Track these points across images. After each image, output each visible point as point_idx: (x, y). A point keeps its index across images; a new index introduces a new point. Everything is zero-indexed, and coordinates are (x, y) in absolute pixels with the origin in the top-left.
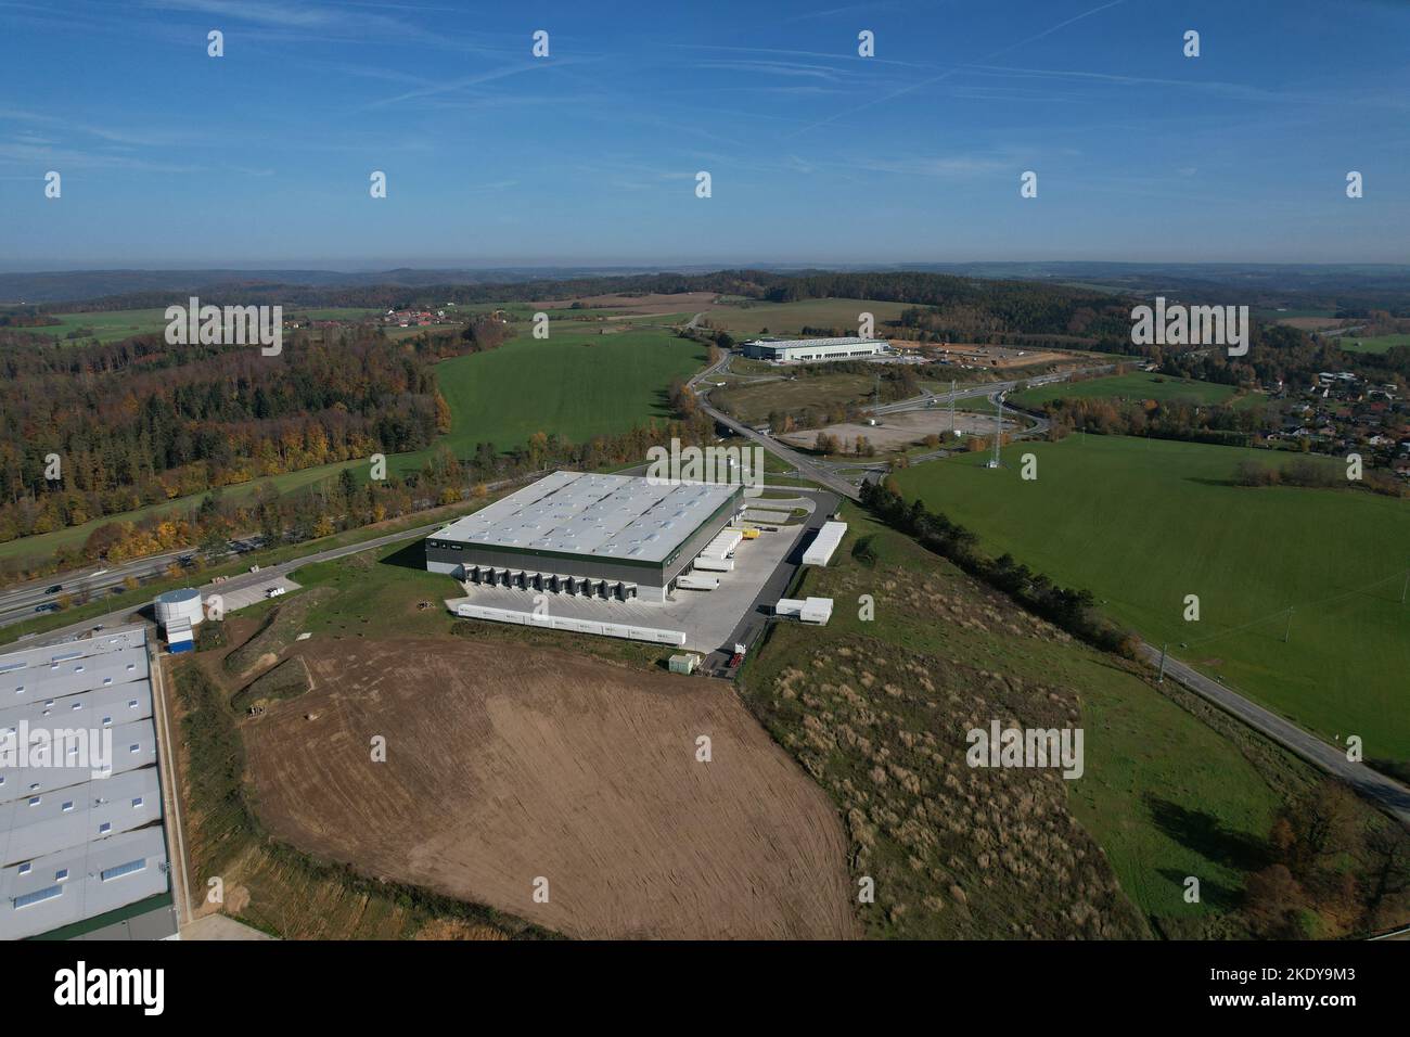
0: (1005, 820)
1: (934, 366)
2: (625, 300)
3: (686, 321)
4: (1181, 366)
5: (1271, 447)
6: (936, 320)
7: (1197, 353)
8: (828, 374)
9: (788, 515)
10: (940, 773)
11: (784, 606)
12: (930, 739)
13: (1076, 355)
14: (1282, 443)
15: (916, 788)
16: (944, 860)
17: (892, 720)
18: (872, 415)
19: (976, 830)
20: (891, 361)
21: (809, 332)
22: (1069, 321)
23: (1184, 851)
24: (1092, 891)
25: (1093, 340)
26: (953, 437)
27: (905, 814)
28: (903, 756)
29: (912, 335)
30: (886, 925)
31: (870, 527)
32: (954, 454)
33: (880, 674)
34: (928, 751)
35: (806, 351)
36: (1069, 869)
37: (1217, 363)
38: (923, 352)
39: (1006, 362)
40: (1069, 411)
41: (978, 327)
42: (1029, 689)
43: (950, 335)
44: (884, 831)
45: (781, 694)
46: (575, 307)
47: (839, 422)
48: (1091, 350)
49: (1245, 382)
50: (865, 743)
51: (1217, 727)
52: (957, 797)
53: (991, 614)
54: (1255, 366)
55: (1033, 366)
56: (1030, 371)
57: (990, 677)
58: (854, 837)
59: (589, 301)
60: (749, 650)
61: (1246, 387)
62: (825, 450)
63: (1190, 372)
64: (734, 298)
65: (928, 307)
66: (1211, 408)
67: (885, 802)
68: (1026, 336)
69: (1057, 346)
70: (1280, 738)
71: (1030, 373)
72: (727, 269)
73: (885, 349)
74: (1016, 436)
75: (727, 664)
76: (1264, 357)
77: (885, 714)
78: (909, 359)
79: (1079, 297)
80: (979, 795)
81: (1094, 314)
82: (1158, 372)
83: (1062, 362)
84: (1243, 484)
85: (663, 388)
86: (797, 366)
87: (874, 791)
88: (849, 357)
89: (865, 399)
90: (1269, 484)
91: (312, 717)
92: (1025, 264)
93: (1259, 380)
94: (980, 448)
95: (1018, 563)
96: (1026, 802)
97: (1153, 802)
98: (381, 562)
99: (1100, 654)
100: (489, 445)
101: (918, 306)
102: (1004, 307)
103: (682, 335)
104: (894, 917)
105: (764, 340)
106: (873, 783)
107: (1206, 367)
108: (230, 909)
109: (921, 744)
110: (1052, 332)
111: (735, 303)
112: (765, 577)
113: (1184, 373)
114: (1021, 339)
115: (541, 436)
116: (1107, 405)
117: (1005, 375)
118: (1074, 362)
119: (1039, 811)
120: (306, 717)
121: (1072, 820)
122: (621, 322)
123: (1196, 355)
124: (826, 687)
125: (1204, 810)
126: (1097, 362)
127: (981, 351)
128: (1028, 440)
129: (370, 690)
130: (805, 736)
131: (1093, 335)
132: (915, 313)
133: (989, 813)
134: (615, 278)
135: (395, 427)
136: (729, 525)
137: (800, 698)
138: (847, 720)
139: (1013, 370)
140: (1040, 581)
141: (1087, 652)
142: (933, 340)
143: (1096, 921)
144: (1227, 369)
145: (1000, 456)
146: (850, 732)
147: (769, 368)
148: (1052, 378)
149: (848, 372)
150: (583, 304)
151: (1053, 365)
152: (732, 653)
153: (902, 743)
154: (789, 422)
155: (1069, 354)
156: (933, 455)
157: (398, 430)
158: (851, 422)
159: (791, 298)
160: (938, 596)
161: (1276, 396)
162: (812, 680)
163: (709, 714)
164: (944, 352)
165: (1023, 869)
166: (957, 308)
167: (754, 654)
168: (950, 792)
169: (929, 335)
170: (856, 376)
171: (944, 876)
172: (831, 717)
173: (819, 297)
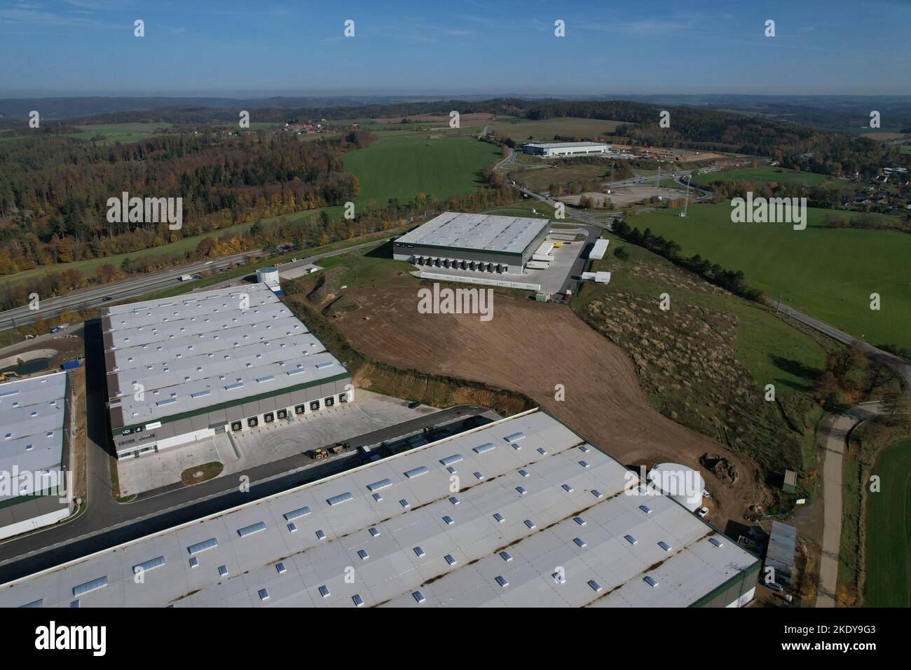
0: (705, 360)
1: (641, 160)
2: (436, 118)
3: (479, 131)
4: (794, 162)
5: (846, 209)
6: (638, 132)
7: (805, 155)
8: (577, 164)
9: (574, 237)
10: (673, 343)
11: (586, 275)
12: (667, 329)
13: (727, 155)
14: (854, 207)
15: (663, 347)
16: (679, 373)
17: (648, 322)
18: (609, 188)
19: (692, 363)
20: (614, 157)
21: (558, 139)
22: (723, 134)
23: (786, 373)
24: (745, 385)
25: (738, 146)
26: (658, 200)
27: (659, 357)
28: (654, 335)
29: (623, 141)
30: (657, 393)
31: (620, 243)
32: (659, 209)
33: (638, 304)
34: (667, 334)
35: (562, 150)
36: (735, 377)
37: (817, 161)
38: (633, 152)
39: (685, 159)
40: (725, 187)
41: (664, 137)
42: (713, 313)
43: (647, 141)
44: (650, 362)
45: (593, 311)
46: (404, 122)
47: (589, 191)
48: (737, 152)
49: (834, 173)
50: (637, 331)
51: (804, 331)
52: (682, 351)
53: (690, 283)
54: (842, 163)
55: (702, 162)
56: (699, 164)
57: (693, 308)
58: (637, 364)
59: (413, 118)
60: (573, 294)
61: (835, 176)
62: (585, 205)
63: (800, 167)
64: (507, 117)
65: (632, 124)
66: (811, 188)
67: (650, 352)
68: (695, 143)
69: (715, 150)
70: (835, 337)
71: (698, 165)
72: (497, 97)
73: (610, 149)
74: (694, 201)
75: (564, 299)
76: (848, 158)
77: (644, 320)
78: (625, 156)
79: (730, 118)
80: (692, 351)
81: (739, 129)
82: (779, 166)
83: (719, 160)
84: (827, 227)
85: (479, 171)
86: (557, 159)
87: (644, 348)
88: (588, 154)
89: (602, 178)
90: (842, 227)
91: (367, 318)
92: (690, 96)
93: (844, 172)
94: (674, 206)
95: (703, 259)
96: (714, 354)
97: (773, 357)
98: (365, 255)
99: (747, 302)
100: (395, 200)
101: (626, 123)
102: (682, 124)
103: (482, 140)
104: (659, 390)
105: (535, 143)
106: (642, 345)
107: (810, 163)
108: (364, 386)
109: (663, 331)
110: (712, 141)
111: (507, 120)
112: (571, 263)
113: (796, 167)
114: (692, 145)
115: (423, 196)
116: (748, 184)
117: (684, 167)
118: (726, 160)
119: (721, 357)
120: (365, 319)
121: (736, 361)
122: (439, 131)
123: (804, 156)
124: (614, 309)
125: (797, 360)
126: (740, 160)
127: (669, 152)
128: (701, 203)
129: (391, 307)
130: (608, 327)
131: (739, 143)
132: (625, 128)
133: (698, 357)
134: (422, 103)
135: (332, 191)
136: (545, 240)
137: (602, 313)
138: (627, 321)
139: (689, 164)
140: (716, 267)
141: (740, 300)
142: (637, 144)
143: (747, 394)
144: (824, 165)
145: (687, 211)
146: (629, 326)
147: (540, 160)
148: (714, 169)
149: (588, 163)
150: (409, 120)
151: (713, 161)
152: (565, 295)
153: (654, 331)
154: (561, 190)
155: (723, 154)
156: (647, 209)
157: (335, 192)
158: (596, 191)
159: (543, 116)
160: (663, 274)
161: (853, 181)
162: (607, 306)
163: (560, 318)
164: (646, 152)
165: (714, 377)
166: (652, 124)
167: (576, 295)
168: (679, 349)
169: (634, 141)
170: (594, 166)
171: (680, 378)
172: (618, 320)
173: (560, 116)
